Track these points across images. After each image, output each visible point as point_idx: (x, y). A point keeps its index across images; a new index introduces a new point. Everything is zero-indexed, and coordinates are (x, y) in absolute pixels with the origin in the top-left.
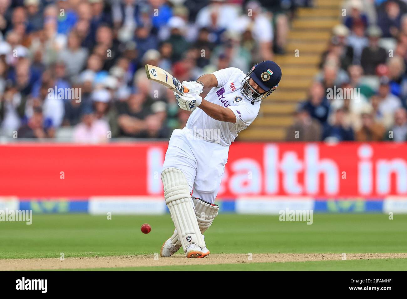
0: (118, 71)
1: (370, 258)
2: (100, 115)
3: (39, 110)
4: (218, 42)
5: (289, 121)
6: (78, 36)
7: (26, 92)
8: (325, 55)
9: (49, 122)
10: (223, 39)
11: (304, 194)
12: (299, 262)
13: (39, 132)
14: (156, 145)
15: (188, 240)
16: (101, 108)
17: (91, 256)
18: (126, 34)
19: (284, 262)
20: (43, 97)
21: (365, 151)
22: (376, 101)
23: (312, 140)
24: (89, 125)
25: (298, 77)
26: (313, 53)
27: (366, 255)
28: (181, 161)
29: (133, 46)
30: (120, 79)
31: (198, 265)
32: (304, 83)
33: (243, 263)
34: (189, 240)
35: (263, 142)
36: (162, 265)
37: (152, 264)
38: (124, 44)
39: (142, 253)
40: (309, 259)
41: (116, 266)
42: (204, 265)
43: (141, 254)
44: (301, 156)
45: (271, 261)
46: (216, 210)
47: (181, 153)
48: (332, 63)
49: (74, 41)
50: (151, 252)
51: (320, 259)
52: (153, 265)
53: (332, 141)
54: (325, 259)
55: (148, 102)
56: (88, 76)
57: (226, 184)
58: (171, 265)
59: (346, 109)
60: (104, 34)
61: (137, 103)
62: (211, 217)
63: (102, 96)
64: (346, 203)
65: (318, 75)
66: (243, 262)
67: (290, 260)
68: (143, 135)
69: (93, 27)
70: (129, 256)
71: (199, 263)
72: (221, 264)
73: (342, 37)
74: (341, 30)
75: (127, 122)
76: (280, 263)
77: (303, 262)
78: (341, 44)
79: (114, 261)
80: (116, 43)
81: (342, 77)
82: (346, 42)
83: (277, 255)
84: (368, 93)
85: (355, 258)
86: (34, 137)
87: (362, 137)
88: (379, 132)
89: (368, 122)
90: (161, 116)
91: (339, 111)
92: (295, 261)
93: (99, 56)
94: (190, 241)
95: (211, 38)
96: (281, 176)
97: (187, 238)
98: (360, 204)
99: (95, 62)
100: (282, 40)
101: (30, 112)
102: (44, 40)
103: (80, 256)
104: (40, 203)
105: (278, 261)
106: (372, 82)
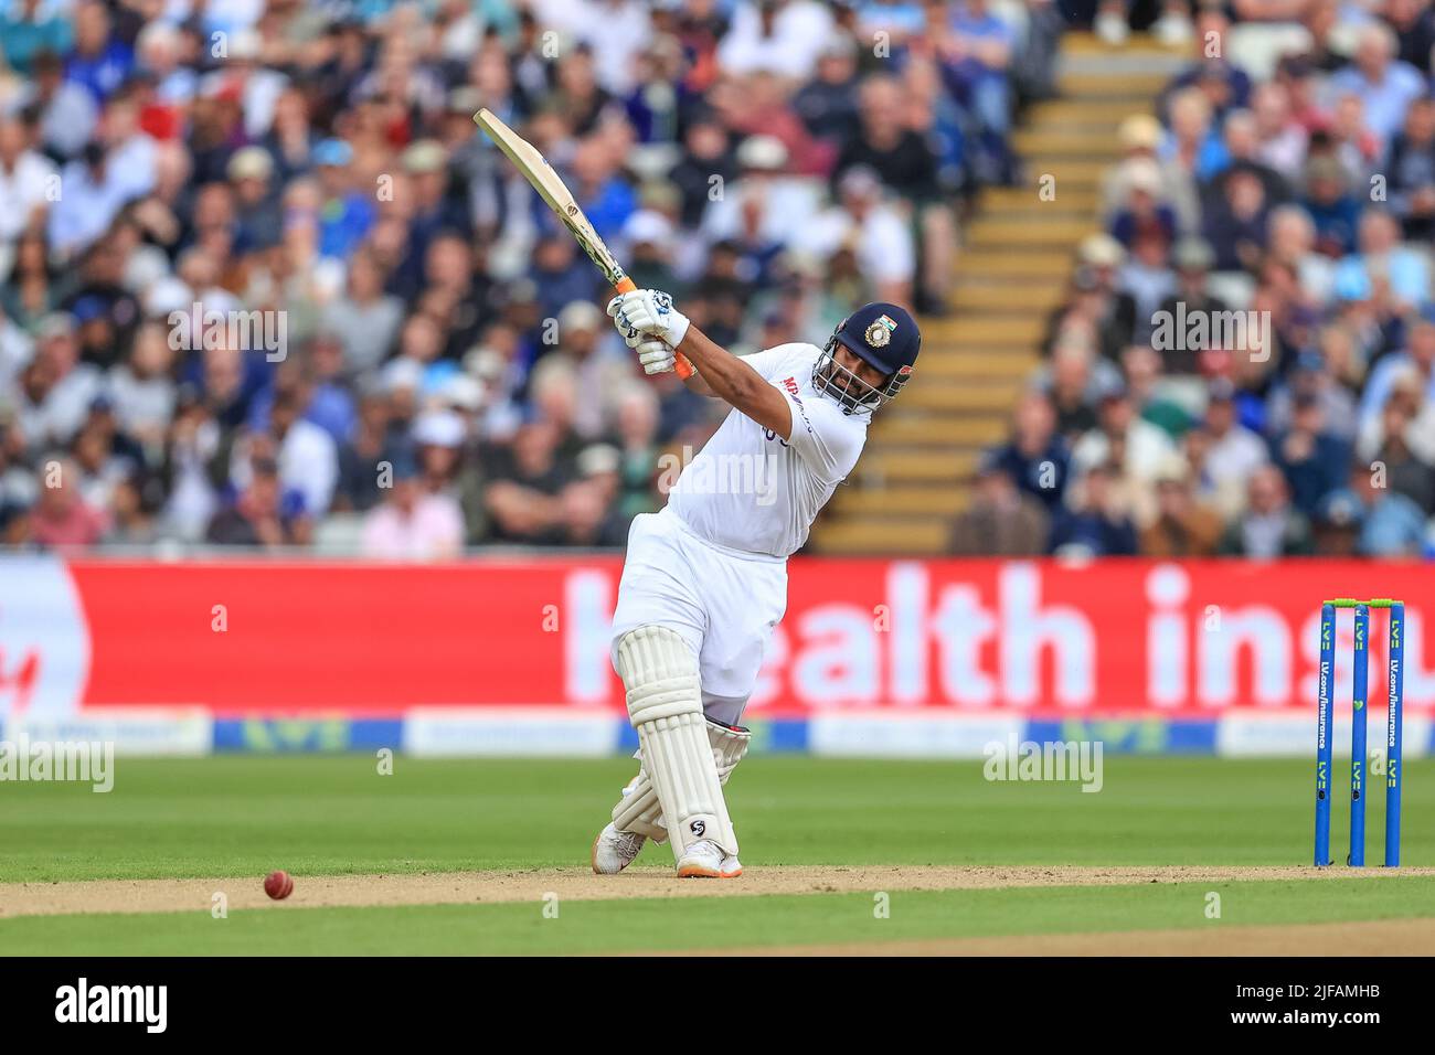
0: (486, 360)
1: (1180, 880)
2: (437, 482)
3: (267, 468)
4: (763, 283)
5: (957, 502)
6: (379, 265)
7: (233, 416)
8: (1057, 318)
9: (296, 501)
10: (775, 273)
11: (999, 703)
12: (984, 890)
13: (268, 529)
14: (588, 565)
15: (694, 829)
16: (439, 462)
17: (409, 871)
18: (508, 259)
19: (942, 890)
20: (280, 434)
21: (1168, 585)
22: (1198, 446)
23: (1020, 554)
24: (406, 510)
25: (980, 380)
26: (1024, 312)
27: (1170, 870)
28: (672, 609)
29: (526, 291)
30: (490, 383)
31: (706, 896)
32: (1000, 396)
33: (830, 893)
34: (697, 832)
35: (884, 559)
36: (605, 898)
37: (578, 895)
38: (504, 287)
39: (551, 862)
40: (1011, 882)
41: (478, 899)
42: (721, 896)
43: (549, 866)
44: (990, 599)
45: (906, 888)
46: (745, 742)
47: (673, 589)
48: (1077, 341)
49: (366, 277)
50: (575, 862)
51: (1042, 882)
52: (581, 897)
53: (1077, 557)
54: (1056, 882)
55: (570, 446)
56: (404, 375)
57: (785, 674)
58: (631, 897)
59: (1114, 468)
60: (448, 259)
61: (537, 447)
62: (730, 760)
63: (440, 429)
64: (1115, 727)
65: (1038, 374)
66: (829, 889)
67: (958, 884)
68: (555, 537)
69: (418, 240)
70: (514, 872)
71: (707, 892)
72: (768, 895)
73: (1104, 270)
74: (1103, 250)
75: (511, 502)
76: (930, 892)
77: (994, 889)
78: (1100, 288)
79: (472, 884)
80: (481, 281)
81: (1105, 378)
82: (1116, 283)
83: (923, 870)
84: (1177, 425)
85: (1138, 880)
86: (254, 541)
87: (1158, 544)
88: (1206, 532)
89: (1176, 504)
90: (606, 484)
91: (1094, 472)
92: (972, 886)
93: (434, 317)
94: (700, 835)
95: (743, 269)
96: (934, 653)
97: (692, 826)
98: (1152, 730)
99: (422, 335)
100: (938, 278)
101: (242, 474)
102: (282, 274)
103: (380, 870)
104: (269, 724)
105: (927, 888)
106: (1187, 395)
